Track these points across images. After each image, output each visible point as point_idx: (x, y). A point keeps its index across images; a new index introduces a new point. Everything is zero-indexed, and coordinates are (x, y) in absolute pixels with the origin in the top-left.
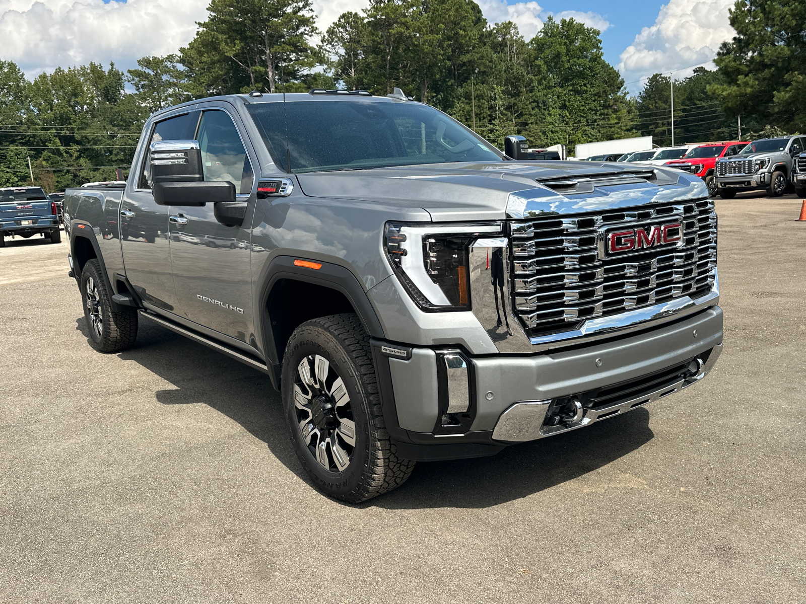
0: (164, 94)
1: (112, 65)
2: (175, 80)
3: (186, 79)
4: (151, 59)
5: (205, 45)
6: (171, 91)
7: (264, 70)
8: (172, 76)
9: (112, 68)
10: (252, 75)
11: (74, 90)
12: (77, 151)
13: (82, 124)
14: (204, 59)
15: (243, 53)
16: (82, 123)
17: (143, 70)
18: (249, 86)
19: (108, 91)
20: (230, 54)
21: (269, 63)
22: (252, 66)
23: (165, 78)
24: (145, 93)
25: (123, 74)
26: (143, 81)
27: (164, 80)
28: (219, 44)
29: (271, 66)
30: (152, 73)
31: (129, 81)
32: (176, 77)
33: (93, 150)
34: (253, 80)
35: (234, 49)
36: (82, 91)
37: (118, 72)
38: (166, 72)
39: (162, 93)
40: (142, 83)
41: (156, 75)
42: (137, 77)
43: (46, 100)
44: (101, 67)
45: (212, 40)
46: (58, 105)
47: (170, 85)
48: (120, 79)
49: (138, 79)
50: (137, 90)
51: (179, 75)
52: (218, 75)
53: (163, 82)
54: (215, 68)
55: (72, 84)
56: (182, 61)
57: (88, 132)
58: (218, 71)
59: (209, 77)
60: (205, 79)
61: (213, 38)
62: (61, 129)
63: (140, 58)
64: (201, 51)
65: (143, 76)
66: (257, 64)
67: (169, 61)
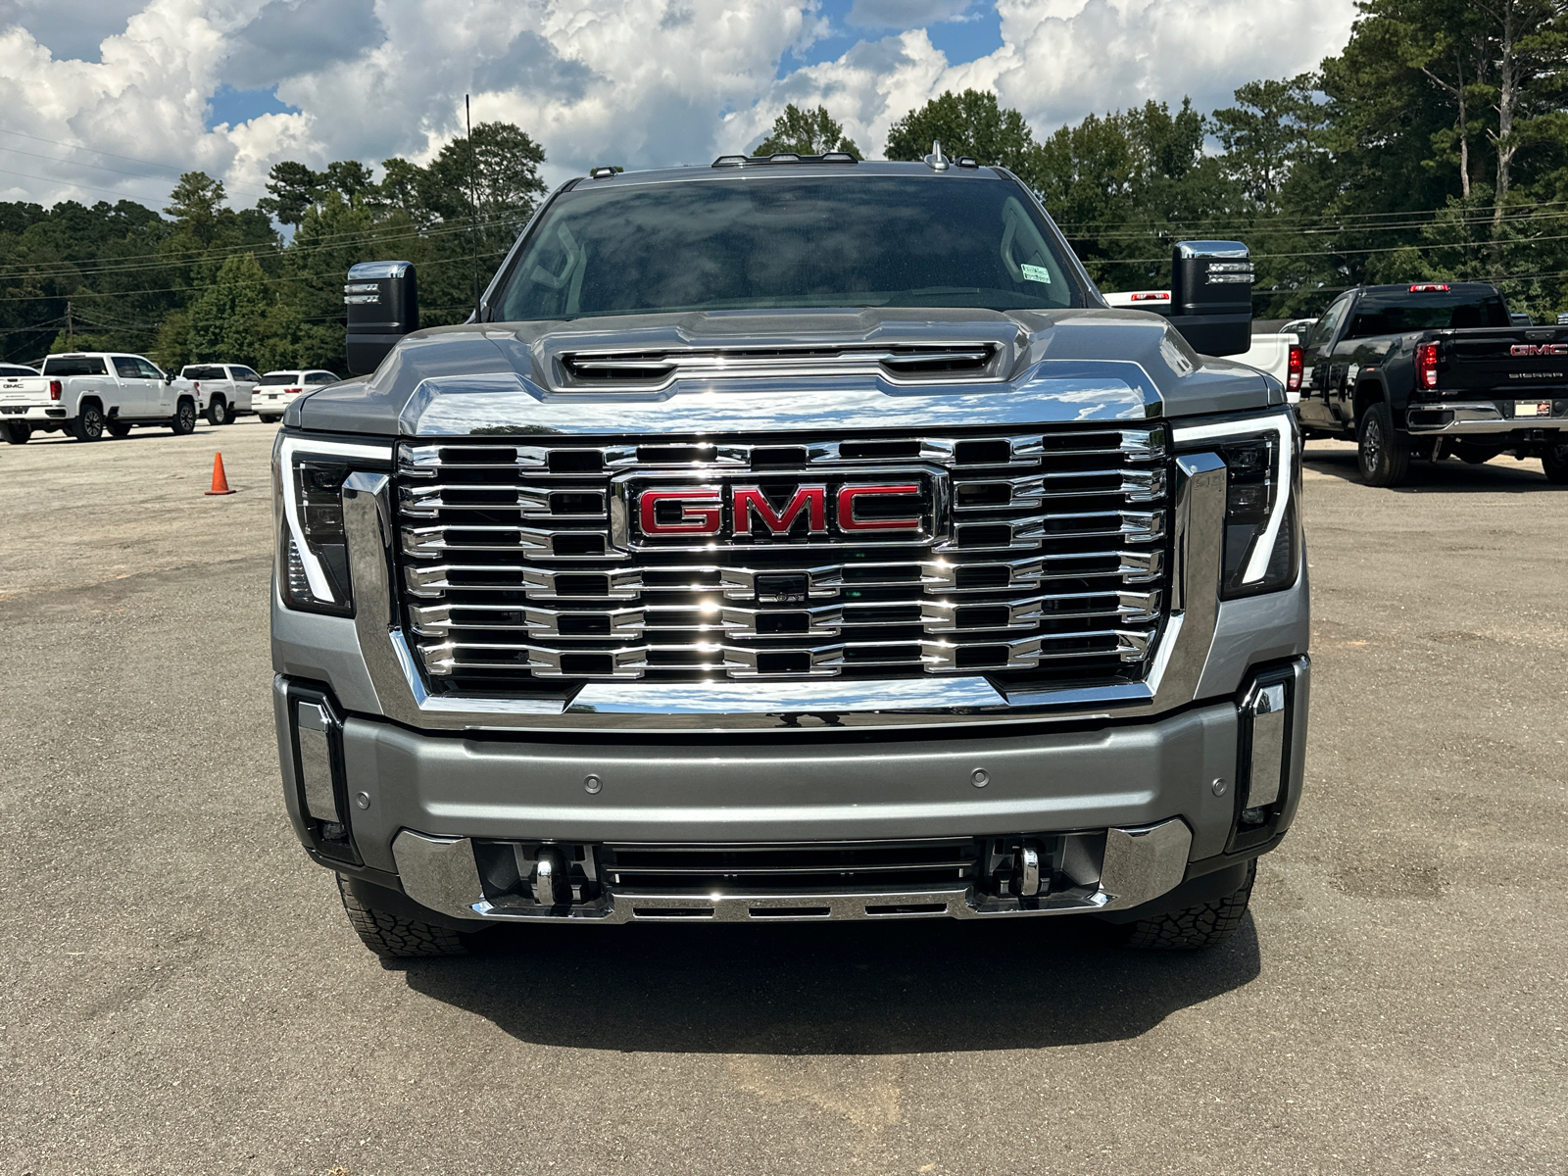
0: (1277, 153)
1: (1186, 102)
2: (1304, 125)
3: (1327, 122)
4: (1262, 87)
5: (1367, 49)
6: (1292, 147)
7: (1492, 90)
8: (1298, 117)
9: (1186, 109)
10: (1462, 103)
11: (1110, 155)
12: (1098, 270)
13: (1114, 218)
14: (1365, 77)
15: (1450, 58)
16: (1114, 216)
17: (1243, 110)
18: (1451, 129)
19: (1170, 153)
20: (1419, 63)
21: (1506, 76)
22: (1465, 84)
23: (1284, 121)
24: (1239, 154)
25: (1203, 119)
26: (1239, 130)
27: (1282, 125)
28: (1398, 44)
29: (1510, 82)
30: (1260, 114)
31: (1212, 133)
32: (1307, 119)
33: (1127, 266)
34: (1462, 115)
35: (1430, 52)
36: (1124, 156)
37: (1196, 115)
38: (1287, 110)
39: (1274, 151)
40: (1238, 134)
41: (1266, 118)
42: (1229, 124)
43: (1060, 177)
44: (1165, 108)
45: (1383, 37)
46: (1079, 184)
47: (1290, 134)
48: (1197, 129)
49: (1231, 126)
50: (1226, 148)
51: (1313, 114)
52: (1392, 108)
53: (1278, 130)
54: (1385, 94)
55: (1107, 145)
56: (1324, 85)
57: (1122, 235)
58: (1392, 101)
59: (1370, 115)
60: (1362, 119)
61: (1387, 31)
62: (1078, 229)
63: (1241, 86)
64: (1356, 62)
65: (1241, 120)
66: (1480, 79)
67: (1298, 87)
